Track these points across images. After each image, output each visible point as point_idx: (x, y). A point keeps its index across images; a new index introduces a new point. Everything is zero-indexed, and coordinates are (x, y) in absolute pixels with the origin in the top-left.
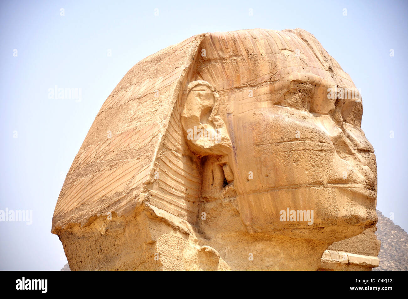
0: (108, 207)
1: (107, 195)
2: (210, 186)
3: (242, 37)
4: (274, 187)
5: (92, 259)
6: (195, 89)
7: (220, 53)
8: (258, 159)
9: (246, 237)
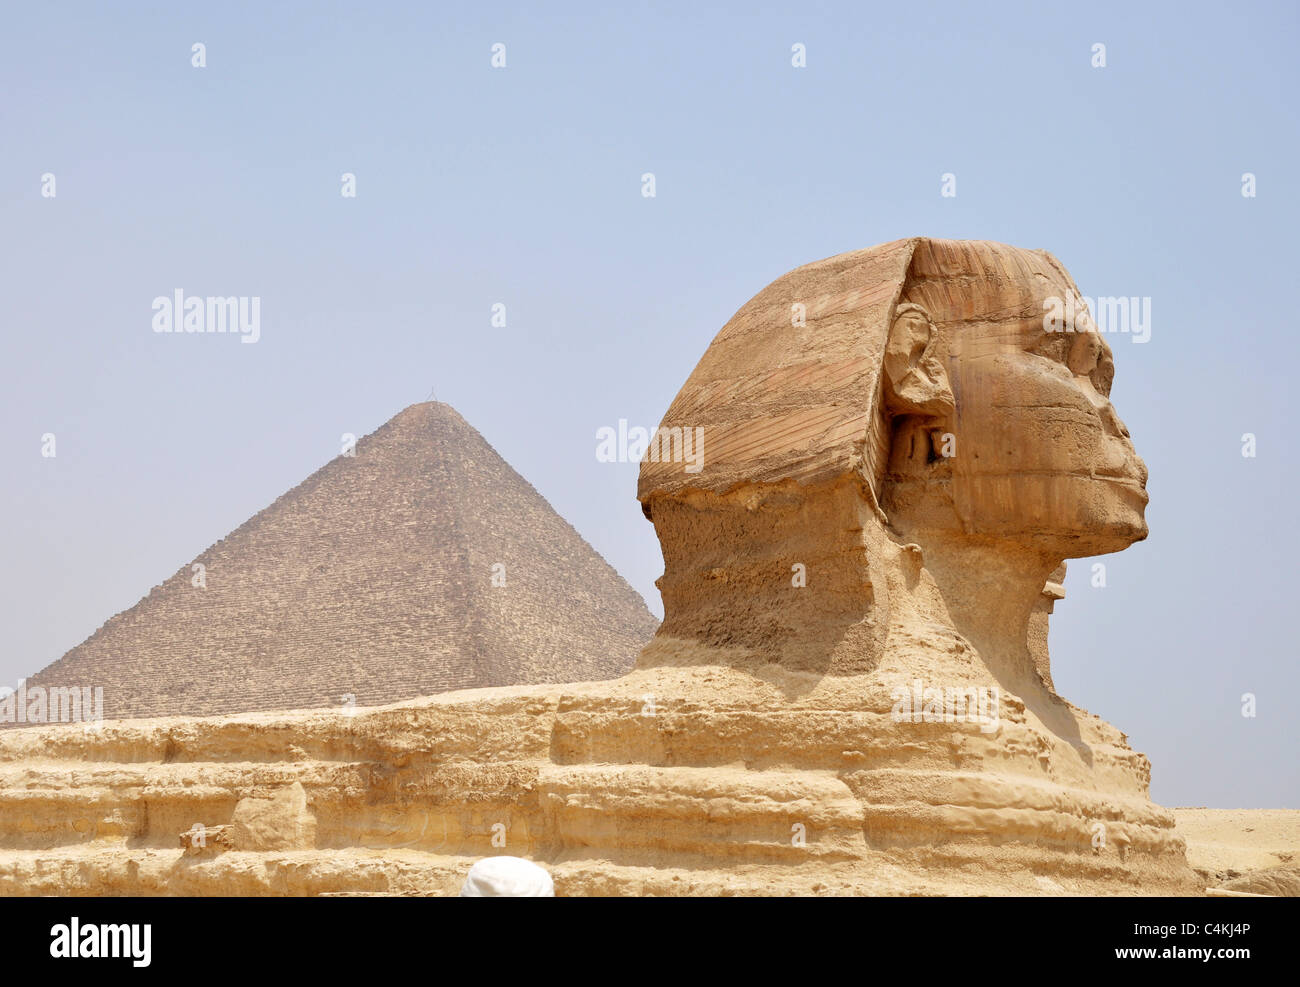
0: (775, 470)
1: (771, 454)
2: (906, 459)
3: (978, 249)
4: (1018, 471)
5: (721, 544)
6: (905, 315)
7: (943, 268)
8: (998, 428)
9: (957, 539)
